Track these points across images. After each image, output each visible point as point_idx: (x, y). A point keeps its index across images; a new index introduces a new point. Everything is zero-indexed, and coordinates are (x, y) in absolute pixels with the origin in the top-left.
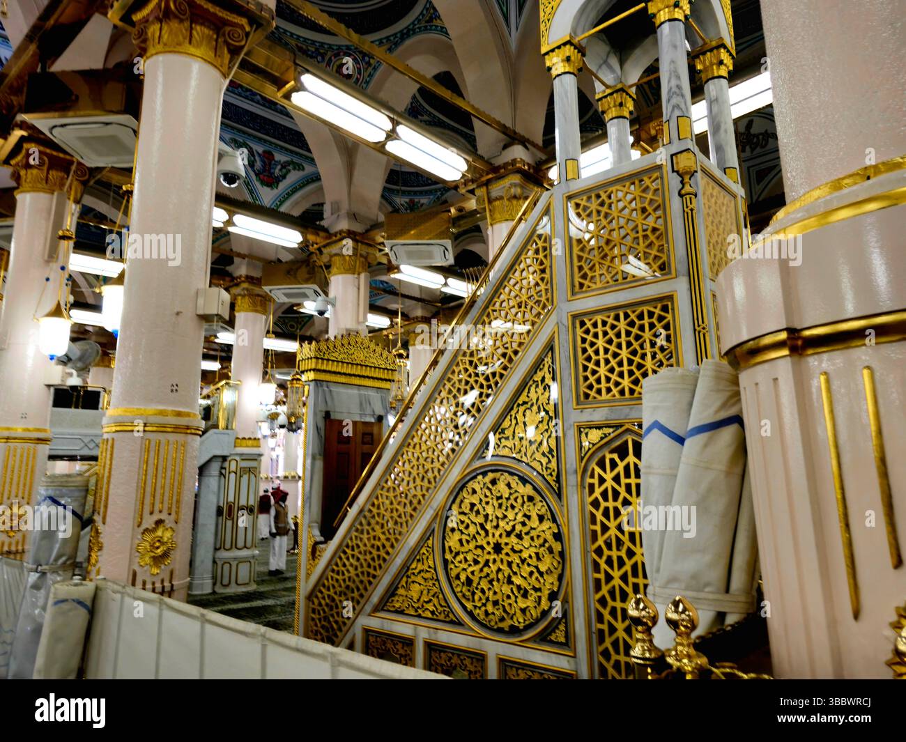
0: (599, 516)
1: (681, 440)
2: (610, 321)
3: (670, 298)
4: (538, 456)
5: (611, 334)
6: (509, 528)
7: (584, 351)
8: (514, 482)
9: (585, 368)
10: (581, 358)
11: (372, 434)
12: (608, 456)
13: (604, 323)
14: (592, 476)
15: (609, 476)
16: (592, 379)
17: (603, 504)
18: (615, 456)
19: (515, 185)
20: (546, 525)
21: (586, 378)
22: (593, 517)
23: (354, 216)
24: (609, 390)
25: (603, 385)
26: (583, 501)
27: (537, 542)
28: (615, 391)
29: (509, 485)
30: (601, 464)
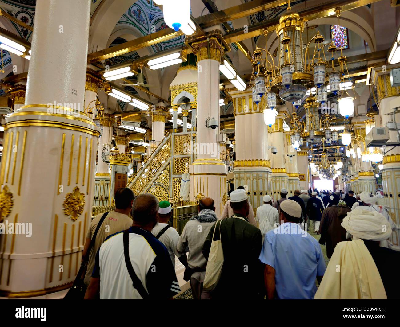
0: (175, 193)
1: (185, 182)
2: (180, 160)
3: (190, 157)
4: (166, 183)
5: (180, 162)
6: (159, 195)
7: (175, 164)
8: (161, 187)
9: (175, 168)
10: (175, 166)
11: (125, 177)
12: (178, 183)
13: (179, 160)
14: (175, 186)
15: (177, 186)
16: (176, 170)
17: (176, 191)
18: (179, 183)
19: (161, 112)
20: (166, 194)
21: (175, 169)
22: (174, 193)
23: (109, 109)
24: (179, 172)
25: (178, 171)
26: (173, 190)
27: (164, 198)
28: (180, 172)
29: (160, 188)
30: (176, 184)
